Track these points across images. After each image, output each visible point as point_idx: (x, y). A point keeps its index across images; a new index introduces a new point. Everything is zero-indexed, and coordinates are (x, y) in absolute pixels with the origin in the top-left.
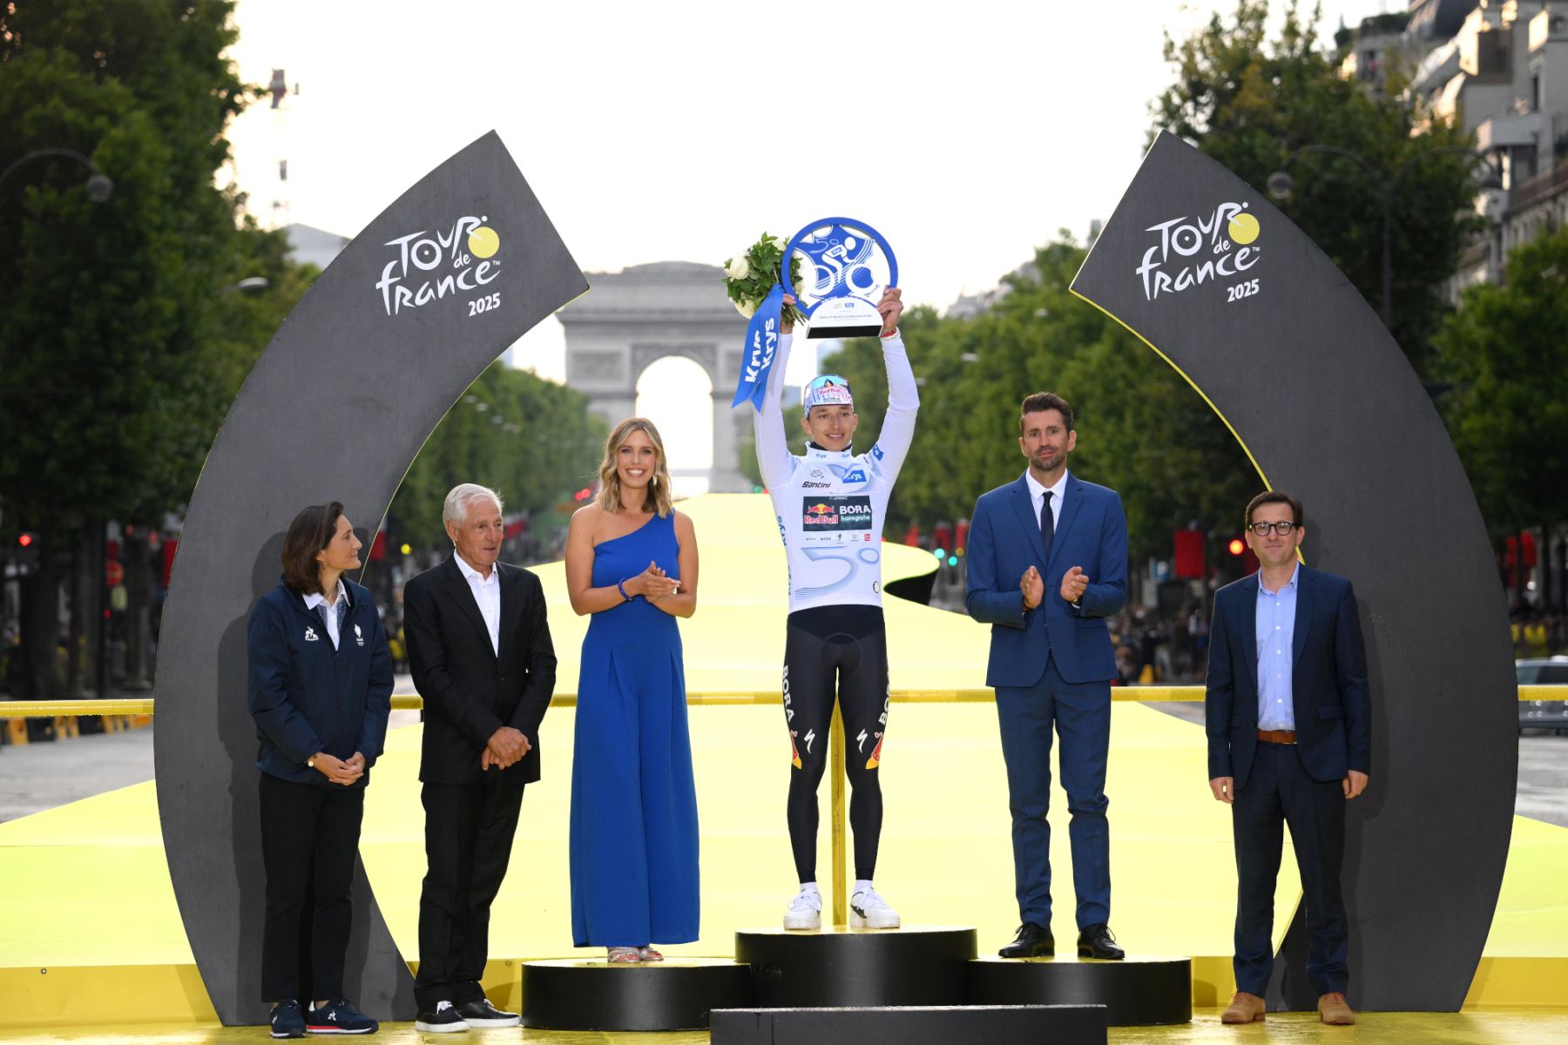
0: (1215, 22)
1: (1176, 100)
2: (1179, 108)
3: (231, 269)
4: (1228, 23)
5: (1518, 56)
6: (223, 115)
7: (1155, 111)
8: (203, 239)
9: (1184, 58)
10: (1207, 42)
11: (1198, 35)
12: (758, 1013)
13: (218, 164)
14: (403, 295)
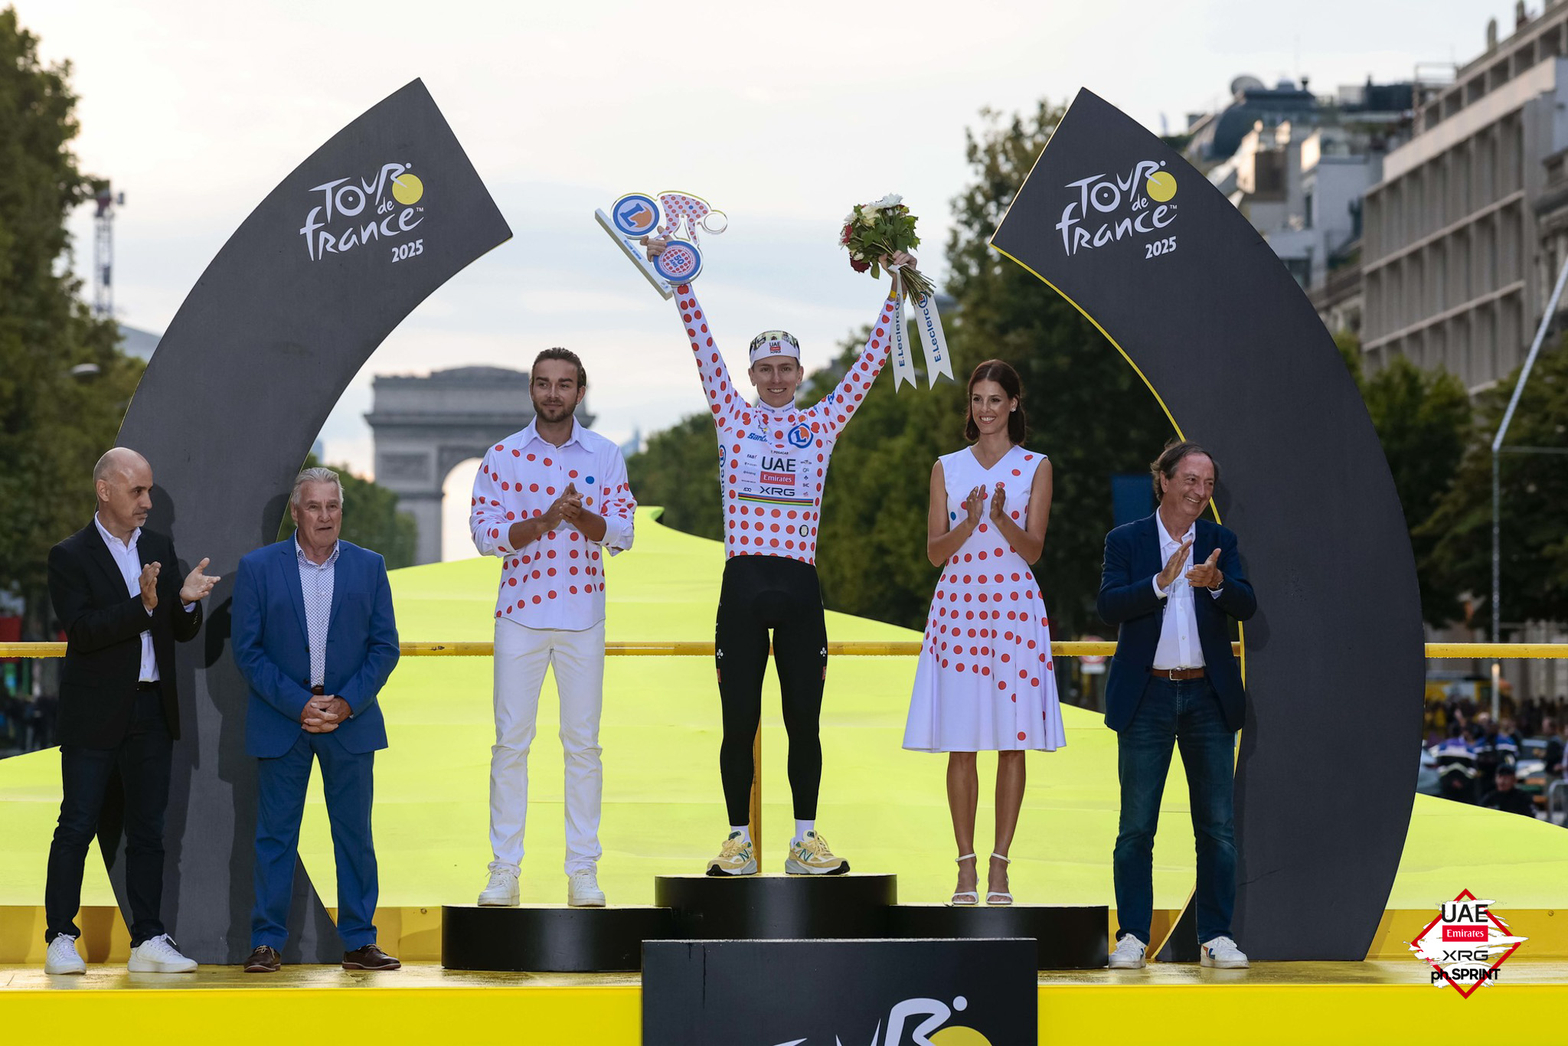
0: (1017, 125)
1: (980, 199)
2: (982, 207)
3: (66, 355)
4: (1029, 128)
5: (1292, 176)
6: (62, 205)
7: (959, 210)
8: (40, 324)
9: (987, 160)
10: (1009, 146)
11: (1001, 139)
12: (690, 944)
13: (55, 253)
14: (326, 241)
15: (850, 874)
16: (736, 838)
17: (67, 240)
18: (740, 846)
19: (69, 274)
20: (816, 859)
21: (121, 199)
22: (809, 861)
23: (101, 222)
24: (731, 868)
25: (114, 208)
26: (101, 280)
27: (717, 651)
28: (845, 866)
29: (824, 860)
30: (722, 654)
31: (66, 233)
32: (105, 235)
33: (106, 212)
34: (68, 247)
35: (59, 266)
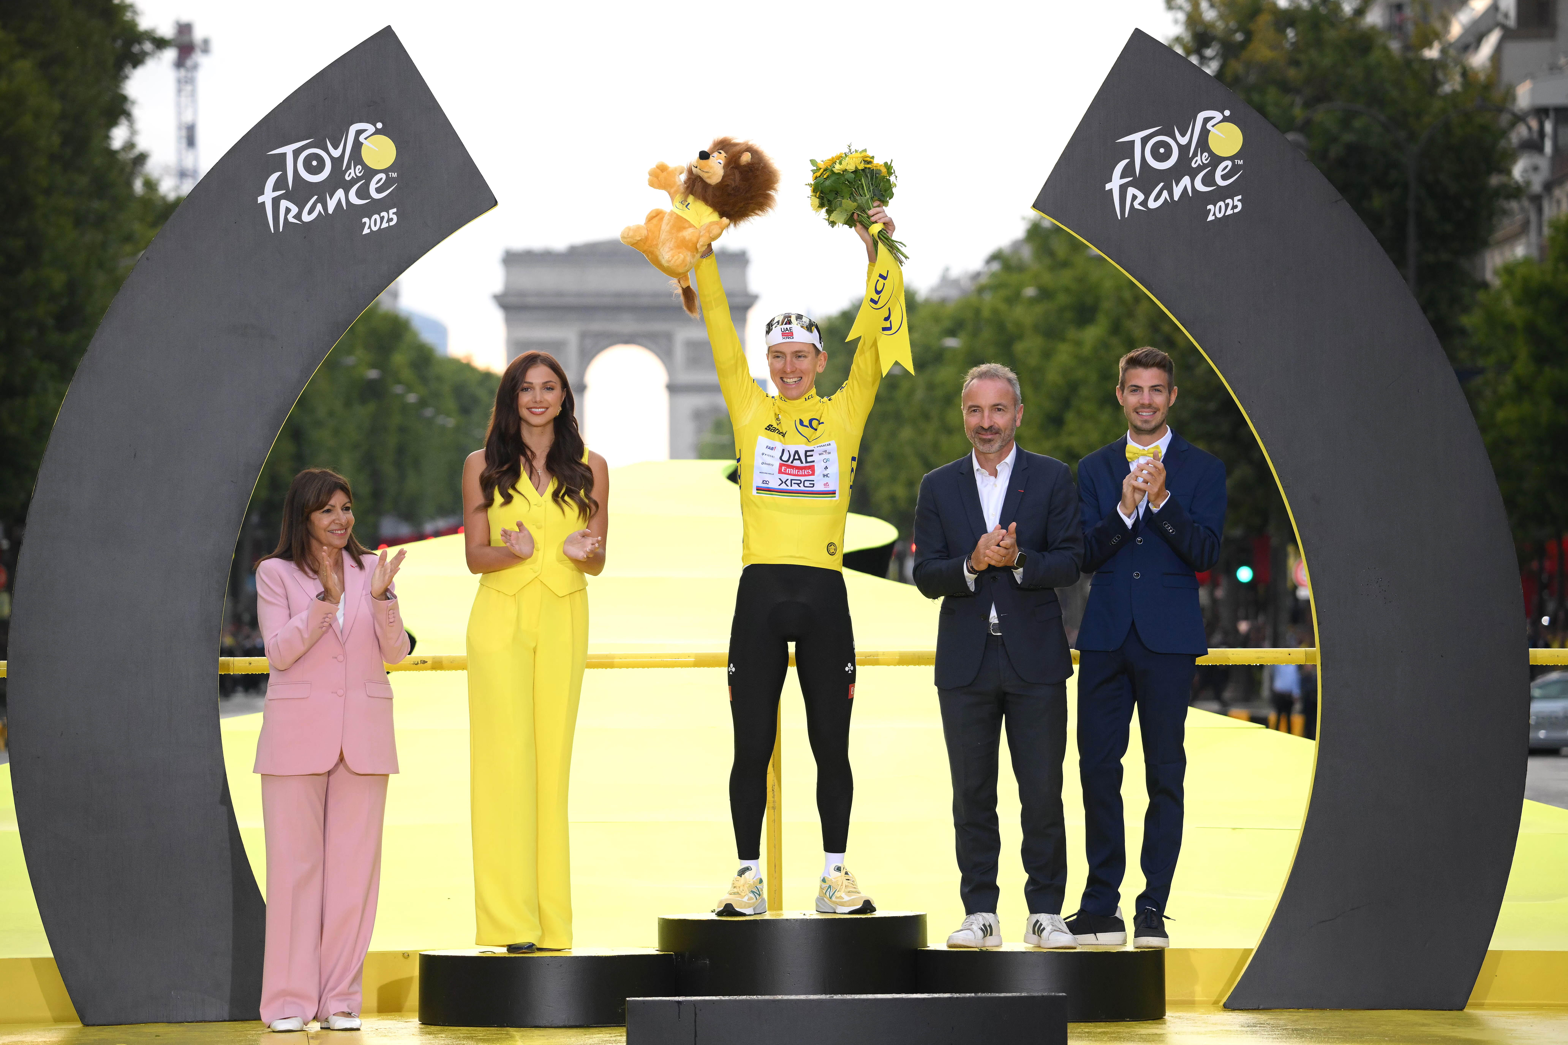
3: (128, 238)
5: (1562, 8)
6: (121, 68)
8: (96, 204)
9: (1188, 6)
12: (679, 1002)
13: (113, 122)
14: (288, 210)
15: (877, 914)
16: (747, 874)
17: (128, 107)
18: (751, 882)
19: (130, 145)
20: (841, 897)
21: (206, 46)
22: (834, 899)
23: (183, 73)
24: (745, 907)
25: (198, 57)
26: (184, 142)
27: (729, 666)
28: (868, 907)
29: (846, 898)
30: (734, 670)
31: (124, 99)
32: (189, 88)
33: (189, 63)
34: (128, 115)
35: (119, 136)
